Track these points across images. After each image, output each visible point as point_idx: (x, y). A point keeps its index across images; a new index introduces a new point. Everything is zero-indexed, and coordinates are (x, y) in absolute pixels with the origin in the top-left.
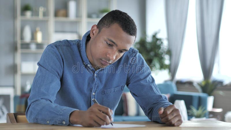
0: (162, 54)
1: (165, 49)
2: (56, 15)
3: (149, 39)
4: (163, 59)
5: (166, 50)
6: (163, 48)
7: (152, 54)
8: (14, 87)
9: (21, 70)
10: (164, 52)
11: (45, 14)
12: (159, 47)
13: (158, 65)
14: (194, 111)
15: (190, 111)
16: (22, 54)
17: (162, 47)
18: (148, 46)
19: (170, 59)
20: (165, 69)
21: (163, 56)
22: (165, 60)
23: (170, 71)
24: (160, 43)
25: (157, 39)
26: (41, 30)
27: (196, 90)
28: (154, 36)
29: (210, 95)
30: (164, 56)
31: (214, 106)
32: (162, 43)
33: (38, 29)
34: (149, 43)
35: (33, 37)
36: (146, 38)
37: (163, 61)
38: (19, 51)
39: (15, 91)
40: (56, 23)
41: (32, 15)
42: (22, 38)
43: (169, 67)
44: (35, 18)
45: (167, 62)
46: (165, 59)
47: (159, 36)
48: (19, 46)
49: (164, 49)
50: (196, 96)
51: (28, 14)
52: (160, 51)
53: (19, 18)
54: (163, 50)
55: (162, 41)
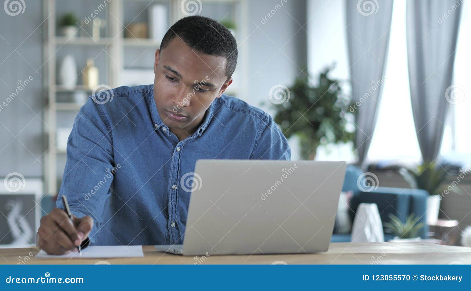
0: (340, 110)
1: (346, 100)
2: (126, 34)
3: (314, 82)
4: (342, 122)
5: (346, 104)
6: (342, 99)
7: (319, 111)
8: (43, 178)
9: (56, 144)
10: (344, 106)
11: (105, 33)
12: (333, 97)
13: (330, 134)
14: (396, 226)
15: (388, 225)
16: (59, 112)
17: (339, 97)
18: (312, 96)
19: (356, 121)
20: (345, 142)
21: (341, 115)
22: (345, 124)
23: (355, 146)
24: (336, 88)
25: (330, 82)
26: (96, 65)
27: (405, 184)
28: (323, 76)
29: (432, 193)
30: (344, 115)
31: (442, 216)
32: (339, 89)
33: (90, 62)
34: (314, 89)
35: (81, 80)
36: (307, 80)
37: (341, 125)
38: (53, 106)
39: (45, 187)
40: (126, 49)
41: (79, 35)
42: (58, 81)
43: (353, 138)
44: (83, 41)
45: (349, 127)
46: (346, 121)
47: (333, 75)
48: (52, 97)
49: (344, 100)
50: (403, 196)
51: (71, 32)
52: (337, 105)
53: (53, 41)
54: (341, 103)
55: (340, 85)
